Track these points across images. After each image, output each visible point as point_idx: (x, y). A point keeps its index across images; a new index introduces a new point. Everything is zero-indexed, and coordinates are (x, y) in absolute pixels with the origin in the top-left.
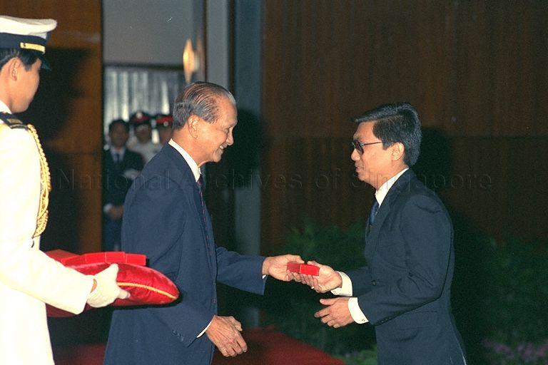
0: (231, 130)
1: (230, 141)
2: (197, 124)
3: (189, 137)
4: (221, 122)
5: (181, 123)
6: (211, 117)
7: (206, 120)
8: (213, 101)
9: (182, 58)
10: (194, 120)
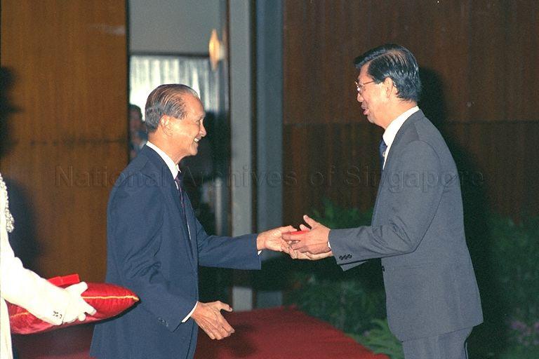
0: (201, 121)
1: (203, 132)
2: (170, 124)
3: (164, 136)
4: (190, 116)
5: (154, 126)
6: (182, 114)
7: (177, 117)
8: (179, 99)
9: (208, 47)
10: (165, 121)
